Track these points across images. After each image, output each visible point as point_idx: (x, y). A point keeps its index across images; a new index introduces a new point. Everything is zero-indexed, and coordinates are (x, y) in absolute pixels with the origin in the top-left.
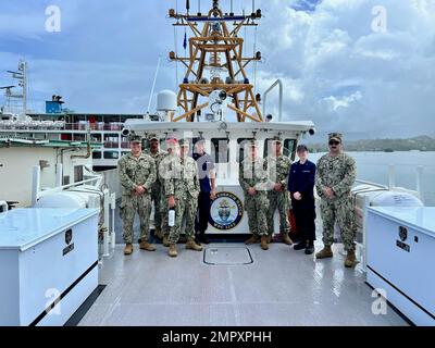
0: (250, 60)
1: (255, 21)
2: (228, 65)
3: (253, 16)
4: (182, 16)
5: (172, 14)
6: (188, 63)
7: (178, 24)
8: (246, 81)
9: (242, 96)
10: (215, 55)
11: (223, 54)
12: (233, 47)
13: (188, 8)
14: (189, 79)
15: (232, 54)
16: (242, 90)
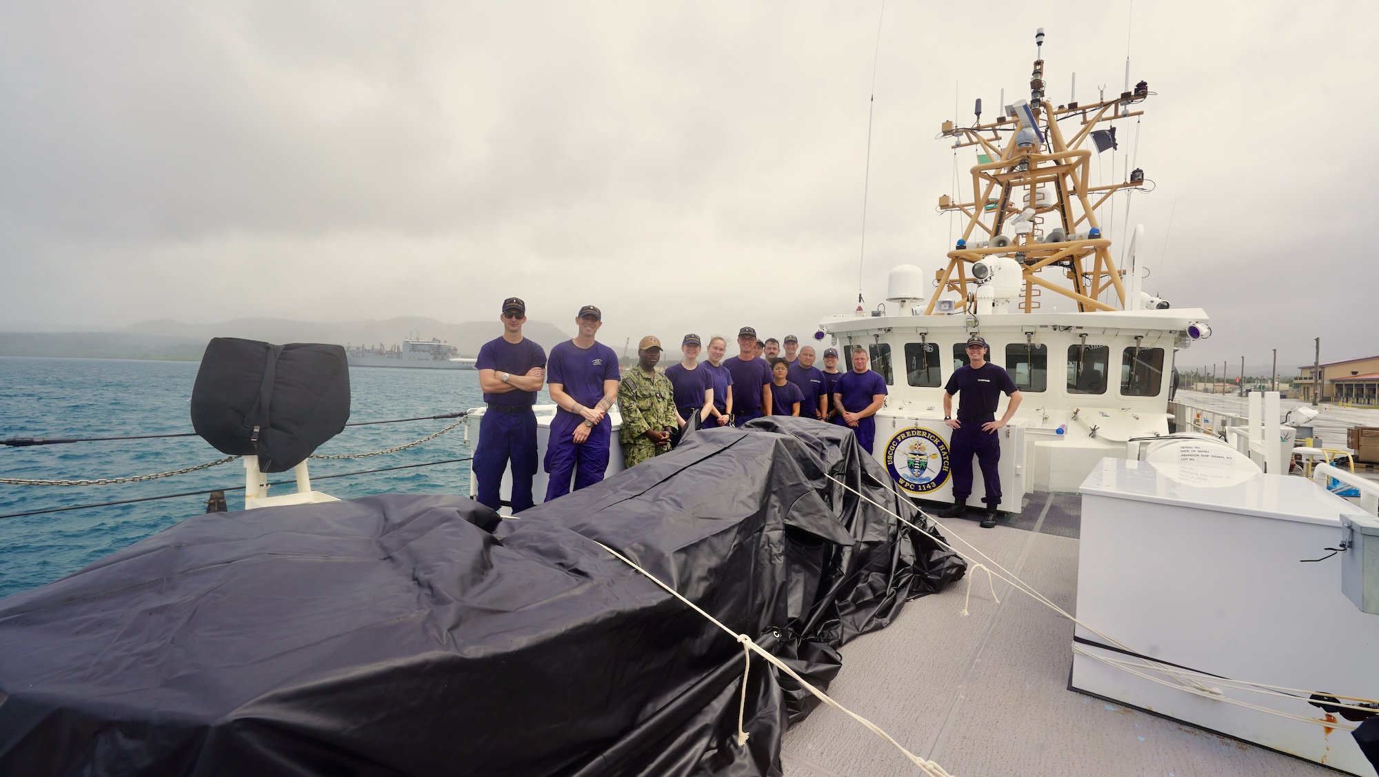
0: (1114, 189)
1: (1132, 108)
2: (1062, 207)
3: (1126, 97)
4: (966, 130)
5: (948, 130)
6: (972, 211)
7: (958, 145)
8: (1094, 234)
9: (1087, 264)
10: (1033, 188)
11: (1051, 187)
12: (1071, 169)
13: (978, 113)
14: (970, 241)
15: (1069, 183)
16: (1088, 253)
